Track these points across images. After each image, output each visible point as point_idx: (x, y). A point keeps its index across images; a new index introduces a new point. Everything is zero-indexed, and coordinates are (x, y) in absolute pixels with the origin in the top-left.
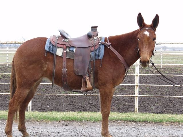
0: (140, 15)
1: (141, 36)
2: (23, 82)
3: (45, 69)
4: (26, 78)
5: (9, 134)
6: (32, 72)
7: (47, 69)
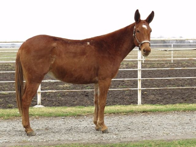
0: (137, 11)
1: (140, 29)
2: (33, 77)
3: (52, 62)
4: (37, 72)
5: (29, 127)
6: (41, 66)
7: (54, 62)
